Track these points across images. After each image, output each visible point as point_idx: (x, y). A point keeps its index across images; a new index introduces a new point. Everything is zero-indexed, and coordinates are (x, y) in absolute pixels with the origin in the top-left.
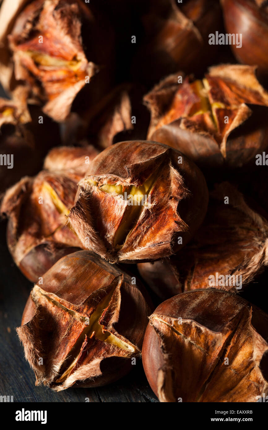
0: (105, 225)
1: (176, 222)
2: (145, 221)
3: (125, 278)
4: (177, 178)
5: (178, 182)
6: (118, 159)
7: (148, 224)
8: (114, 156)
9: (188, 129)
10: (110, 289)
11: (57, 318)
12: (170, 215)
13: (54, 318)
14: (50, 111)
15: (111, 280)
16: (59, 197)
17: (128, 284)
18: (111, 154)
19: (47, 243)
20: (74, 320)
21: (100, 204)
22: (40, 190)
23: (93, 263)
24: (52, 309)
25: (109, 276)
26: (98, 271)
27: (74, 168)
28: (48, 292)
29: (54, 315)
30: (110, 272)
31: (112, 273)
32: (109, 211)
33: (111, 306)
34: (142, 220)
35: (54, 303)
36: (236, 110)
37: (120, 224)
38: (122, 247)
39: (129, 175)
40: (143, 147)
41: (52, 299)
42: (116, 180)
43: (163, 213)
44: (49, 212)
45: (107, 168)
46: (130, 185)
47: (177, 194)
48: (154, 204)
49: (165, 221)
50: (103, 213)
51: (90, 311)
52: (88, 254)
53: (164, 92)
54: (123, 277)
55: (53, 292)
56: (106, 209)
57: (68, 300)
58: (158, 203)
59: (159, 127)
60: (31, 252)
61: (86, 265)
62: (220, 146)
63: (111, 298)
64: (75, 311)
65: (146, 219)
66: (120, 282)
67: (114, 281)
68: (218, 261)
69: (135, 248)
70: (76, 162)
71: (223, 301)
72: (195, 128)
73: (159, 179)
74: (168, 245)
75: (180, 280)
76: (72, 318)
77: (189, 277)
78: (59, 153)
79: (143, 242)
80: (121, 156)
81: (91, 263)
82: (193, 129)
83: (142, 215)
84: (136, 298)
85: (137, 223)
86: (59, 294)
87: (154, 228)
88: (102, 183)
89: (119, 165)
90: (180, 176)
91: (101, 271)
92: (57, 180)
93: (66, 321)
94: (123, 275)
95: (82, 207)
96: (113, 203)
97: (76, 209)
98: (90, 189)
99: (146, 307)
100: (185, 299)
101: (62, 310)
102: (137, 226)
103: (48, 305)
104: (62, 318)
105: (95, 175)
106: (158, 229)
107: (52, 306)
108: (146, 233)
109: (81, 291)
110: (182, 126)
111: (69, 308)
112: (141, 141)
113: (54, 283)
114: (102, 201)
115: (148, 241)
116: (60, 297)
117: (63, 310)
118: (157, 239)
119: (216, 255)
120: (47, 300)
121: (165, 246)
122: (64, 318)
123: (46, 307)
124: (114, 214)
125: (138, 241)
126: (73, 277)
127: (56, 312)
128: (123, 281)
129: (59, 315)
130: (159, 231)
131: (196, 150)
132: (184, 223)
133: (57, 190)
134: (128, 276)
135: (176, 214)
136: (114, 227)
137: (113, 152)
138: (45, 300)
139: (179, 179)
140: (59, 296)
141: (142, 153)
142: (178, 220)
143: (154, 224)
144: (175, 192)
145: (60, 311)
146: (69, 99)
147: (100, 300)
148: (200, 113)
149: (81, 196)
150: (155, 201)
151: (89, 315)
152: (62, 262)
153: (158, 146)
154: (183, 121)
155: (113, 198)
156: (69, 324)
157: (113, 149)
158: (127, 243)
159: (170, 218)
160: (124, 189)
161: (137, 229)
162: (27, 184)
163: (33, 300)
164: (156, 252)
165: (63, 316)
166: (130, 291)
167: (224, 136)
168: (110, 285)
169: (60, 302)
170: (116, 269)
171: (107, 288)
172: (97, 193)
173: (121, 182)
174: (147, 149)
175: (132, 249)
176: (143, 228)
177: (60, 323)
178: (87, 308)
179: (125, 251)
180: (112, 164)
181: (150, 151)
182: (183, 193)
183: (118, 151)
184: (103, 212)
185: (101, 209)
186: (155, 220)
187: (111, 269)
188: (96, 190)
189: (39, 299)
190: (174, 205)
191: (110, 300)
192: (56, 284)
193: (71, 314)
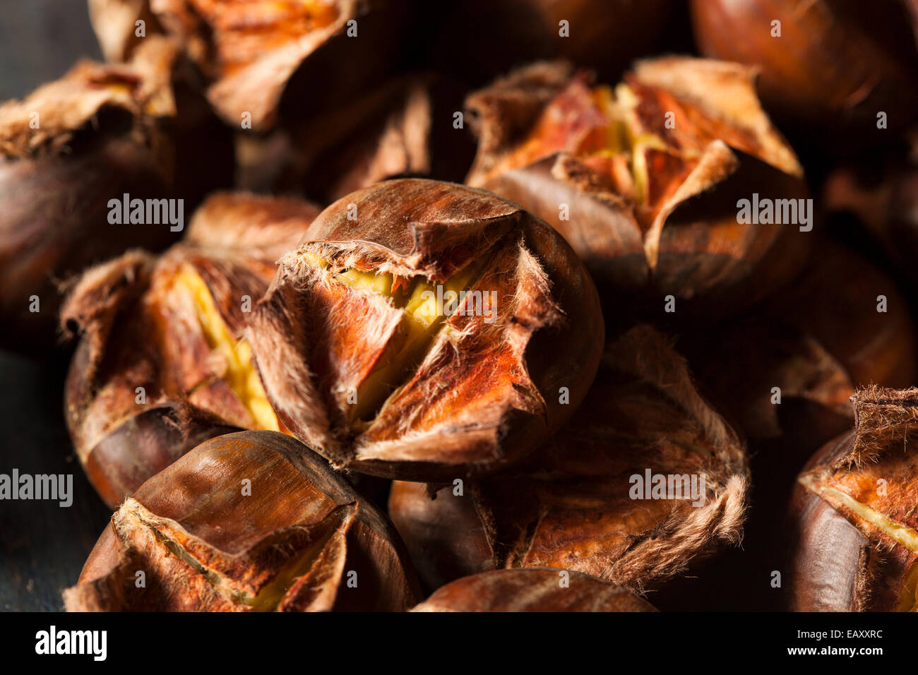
0: (336, 365)
1: (516, 387)
2: (438, 370)
3: (361, 512)
4: (534, 278)
5: (537, 287)
6: (390, 214)
7: (444, 381)
8: (383, 206)
9: (572, 182)
10: (321, 532)
11: (171, 586)
12: (502, 368)
13: (164, 584)
14: (224, 97)
15: (326, 511)
16: (218, 305)
17: (368, 528)
18: (373, 199)
19: (172, 405)
20: (216, 595)
21: (329, 312)
22: (170, 285)
23: (286, 461)
24: (164, 562)
25: (322, 499)
26: (296, 485)
27: (262, 247)
28: (159, 515)
29: (165, 577)
30: (325, 492)
31: (330, 495)
32: (350, 332)
33: (317, 572)
34: (431, 366)
35: (170, 547)
36: (695, 161)
37: (375, 365)
38: (368, 427)
39: (416, 245)
40: (458, 195)
41: (167, 538)
42: (379, 259)
43: (486, 360)
44: (185, 340)
45: (359, 230)
46: (413, 274)
47: (532, 313)
48: (467, 333)
49: (487, 381)
50: (335, 335)
51: (261, 579)
52: (276, 439)
53: (518, 96)
54: (356, 508)
55: (174, 518)
56: (343, 325)
57: (208, 540)
58: (477, 333)
59: (495, 174)
60: (124, 429)
61: (268, 464)
62: (644, 237)
63: (319, 553)
64: (220, 575)
65: (441, 367)
66: (348, 520)
67: (332, 515)
68: (600, 516)
69: (404, 431)
70: (272, 232)
71: (607, 601)
72: (590, 180)
73: (488, 275)
74: (492, 434)
75: (496, 547)
76: (212, 591)
77: (520, 545)
78: (231, 206)
79: (424, 421)
80: (400, 208)
81: (280, 462)
82: (585, 182)
83: (434, 353)
84: (383, 567)
85: (417, 371)
86: (187, 523)
87: (458, 392)
88: (340, 265)
89: (392, 227)
90: (544, 274)
91: (303, 484)
92: (219, 265)
93: (194, 596)
94: (358, 504)
95: (284, 305)
96: (363, 314)
97: (270, 306)
98: (308, 273)
99: (405, 591)
100: (510, 582)
101: (187, 567)
102: (415, 379)
103: (153, 550)
104: (183, 587)
105: (327, 242)
106: (468, 397)
107: (164, 553)
108: (435, 400)
109: (244, 525)
110: (558, 170)
111: (207, 564)
112: (452, 184)
113: (179, 497)
114: (335, 306)
115: (438, 419)
116: (188, 531)
117: (191, 567)
118: (465, 416)
119: (596, 504)
120: (153, 538)
121: (482, 434)
122: (191, 588)
123: (147, 553)
124: (362, 339)
125: (413, 416)
126: (230, 490)
127: (171, 572)
128: (356, 517)
129: (177, 579)
130: (470, 402)
131: (582, 238)
132: (534, 391)
133: (215, 287)
134: (370, 508)
135: (520, 365)
136: (359, 371)
137: (380, 196)
138: (148, 537)
139: (541, 280)
140: (186, 528)
141: (453, 209)
142: (521, 382)
143: (459, 383)
144: (525, 308)
145: (182, 570)
146: (280, 68)
147: (292, 554)
148: (605, 154)
149: (286, 281)
150: (470, 326)
151: (257, 588)
152: (206, 448)
153: (494, 199)
154: (561, 159)
155: (365, 300)
156: (199, 606)
157: (381, 190)
158: (385, 417)
159: (501, 374)
160: (396, 285)
161: (414, 387)
162: (138, 268)
163: (116, 532)
164: (457, 447)
165: (189, 583)
166: (369, 547)
167: (657, 213)
168: (320, 522)
169: (185, 547)
170: (342, 486)
171: (313, 527)
172: (327, 287)
173: (393, 266)
174: (466, 202)
175: (394, 436)
176: (430, 388)
177: (177, 600)
178: (254, 570)
179: (377, 436)
180: (374, 223)
181: (475, 207)
182: (545, 313)
183: (393, 195)
184: (335, 330)
185: (331, 323)
186: (464, 373)
187: (329, 485)
188: (323, 279)
189: (133, 532)
190: (517, 340)
191: (316, 557)
192: (184, 500)
193: (211, 581)
